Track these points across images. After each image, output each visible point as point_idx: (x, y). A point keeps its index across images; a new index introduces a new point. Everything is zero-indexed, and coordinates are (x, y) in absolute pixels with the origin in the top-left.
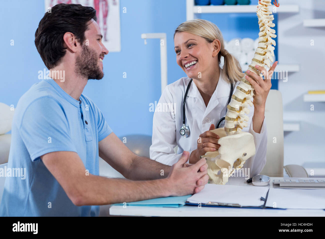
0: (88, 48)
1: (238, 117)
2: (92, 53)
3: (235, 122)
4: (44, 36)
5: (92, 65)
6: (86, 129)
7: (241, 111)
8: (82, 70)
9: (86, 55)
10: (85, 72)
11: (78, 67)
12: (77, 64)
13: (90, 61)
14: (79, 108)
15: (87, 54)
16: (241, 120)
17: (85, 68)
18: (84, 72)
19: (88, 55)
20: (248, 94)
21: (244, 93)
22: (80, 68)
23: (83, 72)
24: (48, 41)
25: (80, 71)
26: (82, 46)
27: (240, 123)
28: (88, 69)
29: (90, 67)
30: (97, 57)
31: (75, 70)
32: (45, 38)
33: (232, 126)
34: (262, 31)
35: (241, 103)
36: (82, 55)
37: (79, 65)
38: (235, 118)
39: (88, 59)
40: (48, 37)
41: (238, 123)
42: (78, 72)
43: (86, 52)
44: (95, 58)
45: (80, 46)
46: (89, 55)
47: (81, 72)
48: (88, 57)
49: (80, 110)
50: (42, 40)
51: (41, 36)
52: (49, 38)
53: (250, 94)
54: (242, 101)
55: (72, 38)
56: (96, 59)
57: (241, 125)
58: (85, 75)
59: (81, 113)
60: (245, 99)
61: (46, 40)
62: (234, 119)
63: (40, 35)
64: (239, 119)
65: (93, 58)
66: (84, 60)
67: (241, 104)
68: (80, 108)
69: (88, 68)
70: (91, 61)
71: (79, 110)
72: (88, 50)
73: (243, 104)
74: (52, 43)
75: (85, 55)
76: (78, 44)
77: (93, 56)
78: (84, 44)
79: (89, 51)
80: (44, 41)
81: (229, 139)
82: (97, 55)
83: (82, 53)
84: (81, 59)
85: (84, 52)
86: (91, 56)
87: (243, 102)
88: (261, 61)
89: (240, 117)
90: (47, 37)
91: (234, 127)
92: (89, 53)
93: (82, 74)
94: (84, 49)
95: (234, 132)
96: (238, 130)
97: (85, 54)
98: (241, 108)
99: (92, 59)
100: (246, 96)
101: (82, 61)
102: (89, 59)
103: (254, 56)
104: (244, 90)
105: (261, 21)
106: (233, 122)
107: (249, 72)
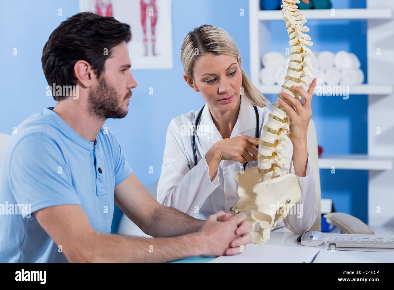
0: (105, 84)
1: (275, 154)
2: (111, 91)
3: (272, 161)
4: (52, 57)
5: (110, 106)
6: (100, 179)
7: (278, 145)
8: (97, 109)
9: (102, 92)
10: (101, 112)
11: (91, 104)
12: (90, 101)
13: (107, 101)
14: (91, 152)
15: (104, 91)
16: (279, 157)
17: (101, 108)
18: (99, 113)
19: (105, 93)
20: (285, 122)
21: (279, 122)
22: (94, 107)
23: (98, 111)
24: (56, 64)
25: (94, 110)
26: (99, 80)
27: (278, 161)
28: (105, 109)
29: (106, 107)
30: (117, 97)
31: (87, 108)
32: (53, 60)
33: (268, 166)
34: (294, 38)
35: (276, 135)
36: (97, 91)
37: (93, 103)
38: (271, 155)
39: (104, 98)
40: (57, 59)
41: (275, 161)
42: (92, 110)
43: (103, 88)
44: (114, 98)
45: (96, 80)
46: (107, 93)
47: (95, 112)
48: (105, 95)
49: (94, 154)
50: (50, 62)
51: (48, 56)
52: (58, 61)
53: (286, 123)
54: (278, 132)
55: (86, 68)
56: (116, 99)
57: (279, 163)
58: (101, 115)
59: (94, 158)
60: (281, 129)
61: (54, 63)
62: (269, 157)
63: (48, 54)
64: (275, 156)
65: (111, 98)
66: (99, 98)
67: (277, 137)
68: (93, 151)
69: (105, 107)
70: (109, 101)
71: (92, 154)
72: (105, 86)
73: (279, 136)
74: (60, 68)
75: (100, 92)
76: (93, 76)
77: (111, 94)
78: (101, 77)
79: (107, 87)
80: (51, 63)
81: (267, 185)
82: (117, 94)
83: (98, 89)
84: (95, 96)
85: (100, 87)
86: (109, 94)
87: (278, 134)
88: (297, 79)
89: (277, 153)
90: (55, 59)
91: (270, 167)
92: (107, 91)
93: (97, 114)
94: (101, 83)
95: (271, 173)
96: (275, 171)
97: (101, 90)
98: (277, 142)
99: (109, 98)
100: (282, 125)
101: (97, 98)
102: (106, 98)
103: (288, 73)
104: (279, 119)
105: (290, 25)
106: (269, 160)
107: (284, 94)
